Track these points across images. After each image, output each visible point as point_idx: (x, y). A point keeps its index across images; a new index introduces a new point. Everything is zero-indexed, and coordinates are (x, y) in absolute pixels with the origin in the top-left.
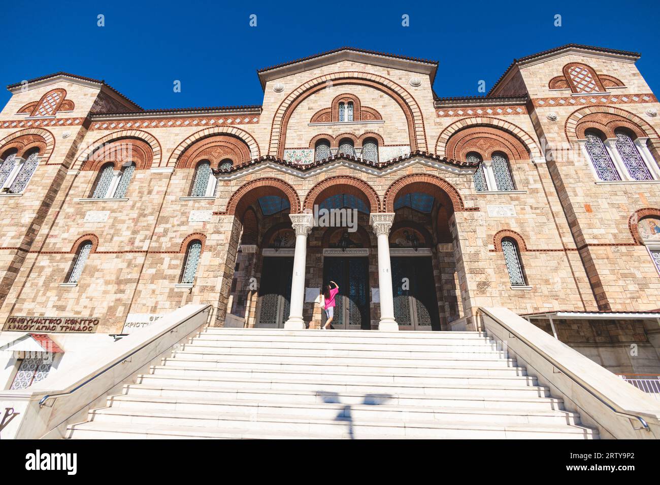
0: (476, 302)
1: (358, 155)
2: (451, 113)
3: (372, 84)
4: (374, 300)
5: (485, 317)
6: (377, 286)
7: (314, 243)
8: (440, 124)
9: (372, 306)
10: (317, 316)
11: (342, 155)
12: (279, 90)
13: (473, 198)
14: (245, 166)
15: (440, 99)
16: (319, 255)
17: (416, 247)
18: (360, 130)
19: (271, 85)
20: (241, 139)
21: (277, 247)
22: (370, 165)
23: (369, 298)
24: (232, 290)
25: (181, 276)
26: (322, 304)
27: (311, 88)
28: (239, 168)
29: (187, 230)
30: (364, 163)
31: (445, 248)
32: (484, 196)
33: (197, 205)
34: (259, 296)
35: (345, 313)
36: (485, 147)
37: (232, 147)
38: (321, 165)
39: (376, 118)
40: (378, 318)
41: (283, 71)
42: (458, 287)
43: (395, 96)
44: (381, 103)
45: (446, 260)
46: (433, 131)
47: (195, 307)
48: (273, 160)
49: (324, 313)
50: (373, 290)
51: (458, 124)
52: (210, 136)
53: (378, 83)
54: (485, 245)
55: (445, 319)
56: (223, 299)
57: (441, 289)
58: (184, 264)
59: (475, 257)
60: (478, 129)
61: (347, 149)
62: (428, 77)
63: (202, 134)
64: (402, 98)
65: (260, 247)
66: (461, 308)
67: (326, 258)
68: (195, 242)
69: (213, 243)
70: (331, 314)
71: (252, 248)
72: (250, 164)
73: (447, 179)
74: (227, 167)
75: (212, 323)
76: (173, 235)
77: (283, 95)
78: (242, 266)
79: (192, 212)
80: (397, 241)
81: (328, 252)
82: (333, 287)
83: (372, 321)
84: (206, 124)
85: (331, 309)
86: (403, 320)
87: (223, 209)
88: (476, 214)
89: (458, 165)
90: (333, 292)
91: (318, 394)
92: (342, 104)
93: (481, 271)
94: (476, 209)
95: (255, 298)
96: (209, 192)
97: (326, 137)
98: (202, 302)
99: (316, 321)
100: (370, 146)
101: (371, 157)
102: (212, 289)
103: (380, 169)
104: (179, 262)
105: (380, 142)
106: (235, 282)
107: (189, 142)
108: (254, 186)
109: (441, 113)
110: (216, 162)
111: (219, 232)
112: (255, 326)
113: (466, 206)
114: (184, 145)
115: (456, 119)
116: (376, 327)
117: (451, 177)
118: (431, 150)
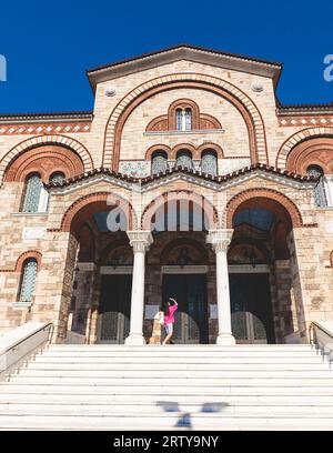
0: (310, 316)
1: (197, 168)
2: (294, 122)
3: (211, 88)
4: (212, 316)
5: (318, 331)
6: (215, 302)
7: (151, 260)
8: (282, 134)
9: (210, 322)
10: (157, 332)
11: (180, 167)
12: (110, 94)
13: (313, 214)
14: (79, 179)
15: (283, 107)
16: (157, 273)
17: (254, 264)
18: (198, 140)
19: (103, 88)
20: (72, 150)
21: (115, 265)
22: (209, 179)
23: (207, 314)
24: (72, 308)
25: (19, 294)
26: (162, 321)
27: (146, 91)
28: (71, 182)
29: (21, 248)
30: (203, 177)
31: (282, 265)
32: (323, 212)
33: (29, 221)
34: (99, 313)
35: (184, 329)
36: (327, 160)
37: (63, 158)
38: (159, 178)
39: (215, 127)
40: (216, 333)
41: (115, 72)
42: (293, 302)
43: (236, 102)
44: (221, 110)
45: (283, 276)
46: (274, 142)
47: (35, 325)
48: (107, 173)
49: (164, 329)
50: (212, 307)
51: (301, 134)
52: (38, 145)
53: (218, 87)
54: (322, 262)
55: (280, 333)
56: (63, 317)
57: (277, 305)
58: (21, 283)
59: (311, 273)
60: (320, 141)
61: (184, 162)
62: (271, 80)
63: (29, 144)
64: (243, 104)
65: (98, 265)
66: (295, 323)
67: (164, 275)
68: (30, 260)
69: (50, 261)
70: (170, 330)
71: (90, 266)
72: (84, 177)
73: (287, 194)
74: (59, 180)
75: (54, 341)
76: (7, 253)
77: (115, 100)
78: (80, 284)
79: (25, 229)
80: (235, 258)
81: (167, 270)
82: (173, 304)
83: (210, 336)
84: (33, 132)
85: (170, 326)
86: (240, 334)
87: (58, 226)
88: (314, 229)
89: (298, 179)
90: (172, 309)
91: (160, 404)
92: (179, 110)
93: (317, 287)
94: (315, 225)
95: (95, 315)
96: (41, 208)
97: (162, 148)
98: (42, 321)
99: (156, 336)
100: (209, 158)
101: (210, 171)
102: (51, 307)
103: (219, 183)
104: (15, 281)
105: (219, 153)
106: (74, 300)
107: (15, 152)
108: (88, 201)
109: (284, 122)
110: (46, 175)
111: (55, 250)
112: (96, 343)
113: (305, 222)
114: (11, 156)
115: (298, 129)
116: (214, 342)
117: (292, 192)
118: (272, 163)
